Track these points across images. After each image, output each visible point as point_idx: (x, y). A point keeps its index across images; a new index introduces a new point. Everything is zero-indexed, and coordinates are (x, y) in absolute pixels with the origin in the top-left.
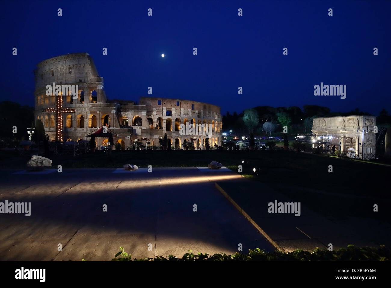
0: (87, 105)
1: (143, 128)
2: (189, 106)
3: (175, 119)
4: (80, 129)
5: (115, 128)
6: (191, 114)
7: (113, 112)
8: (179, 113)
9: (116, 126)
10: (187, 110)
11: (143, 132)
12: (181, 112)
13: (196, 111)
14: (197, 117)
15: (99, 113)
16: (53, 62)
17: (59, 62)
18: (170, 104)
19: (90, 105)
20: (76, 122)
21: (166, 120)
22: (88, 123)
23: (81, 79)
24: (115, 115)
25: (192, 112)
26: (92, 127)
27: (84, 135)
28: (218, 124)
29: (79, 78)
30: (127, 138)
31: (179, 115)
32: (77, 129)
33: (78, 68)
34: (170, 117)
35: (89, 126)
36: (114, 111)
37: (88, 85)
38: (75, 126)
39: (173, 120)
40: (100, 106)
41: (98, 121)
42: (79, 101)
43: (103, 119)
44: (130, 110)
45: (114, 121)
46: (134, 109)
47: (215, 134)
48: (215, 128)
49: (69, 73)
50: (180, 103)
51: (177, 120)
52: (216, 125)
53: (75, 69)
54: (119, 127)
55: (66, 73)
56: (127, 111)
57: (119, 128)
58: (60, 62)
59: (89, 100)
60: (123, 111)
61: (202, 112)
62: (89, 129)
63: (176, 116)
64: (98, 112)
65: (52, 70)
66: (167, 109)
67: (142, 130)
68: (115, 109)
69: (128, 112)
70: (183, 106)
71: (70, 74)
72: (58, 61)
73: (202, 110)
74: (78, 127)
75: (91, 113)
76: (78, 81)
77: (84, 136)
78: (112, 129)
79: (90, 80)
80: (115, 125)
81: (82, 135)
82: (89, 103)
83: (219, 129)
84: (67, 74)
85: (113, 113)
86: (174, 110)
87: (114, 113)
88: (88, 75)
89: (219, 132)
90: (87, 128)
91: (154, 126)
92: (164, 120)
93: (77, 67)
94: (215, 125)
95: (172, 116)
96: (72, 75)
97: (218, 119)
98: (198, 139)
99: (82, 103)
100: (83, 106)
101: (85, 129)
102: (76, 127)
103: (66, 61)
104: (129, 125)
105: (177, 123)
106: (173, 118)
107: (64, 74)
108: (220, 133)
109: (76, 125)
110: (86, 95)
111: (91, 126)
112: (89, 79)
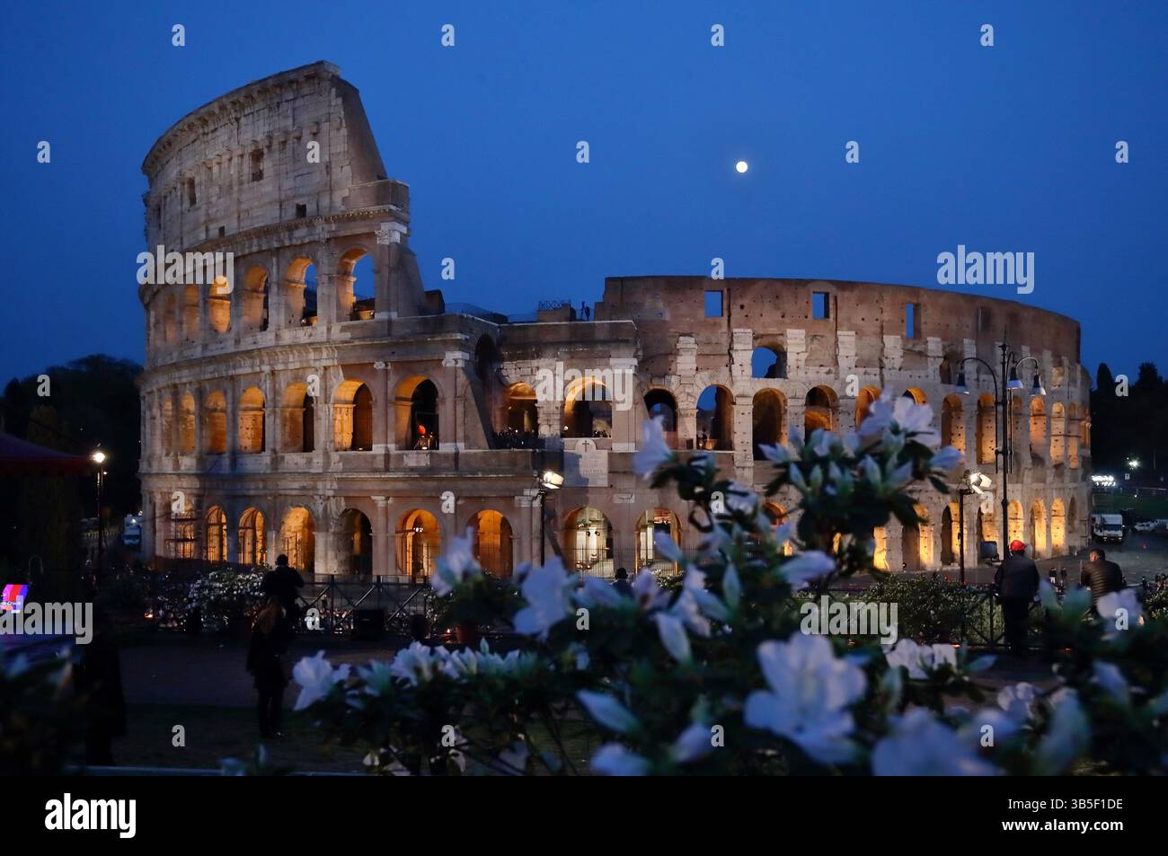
0: (329, 330)
1: (619, 447)
2: (886, 317)
3: (803, 392)
4: (294, 460)
5: (461, 446)
6: (898, 362)
7: (454, 359)
8: (828, 359)
9: (466, 439)
10: (874, 341)
11: (620, 467)
12: (842, 352)
13: (934, 345)
14: (938, 379)
15: (386, 371)
16: (193, 136)
17: (216, 130)
18: (778, 308)
19: (344, 329)
20: (278, 421)
21: (750, 401)
22: (331, 426)
23: (300, 201)
24: (462, 378)
25: (908, 352)
26: (354, 447)
27: (315, 488)
28: (1070, 420)
29: (294, 197)
30: (525, 504)
31: (828, 373)
32: (283, 458)
33: (289, 146)
34: (774, 384)
35: (338, 439)
36: (458, 355)
37: (334, 227)
38: (275, 442)
39: (794, 398)
40: (389, 335)
41: (377, 413)
42: (298, 317)
43: (406, 399)
44: (550, 352)
45: (460, 409)
46: (569, 343)
47: (1049, 479)
48: (1049, 444)
49: (253, 180)
50: (831, 301)
51: (817, 397)
52: (1059, 426)
53: (276, 155)
54: (484, 442)
55: (241, 183)
56: (533, 358)
57: (481, 449)
58: (218, 133)
59: (339, 306)
60: (512, 358)
61: (969, 348)
62: (335, 457)
63: (812, 375)
64: (379, 365)
65: (188, 175)
66: (755, 338)
67: (611, 456)
68: (461, 346)
69: (535, 363)
70: (849, 319)
71: (255, 183)
72: (212, 128)
73: (966, 341)
74: (286, 447)
75: (350, 371)
76: (291, 212)
77: (311, 493)
78: (446, 456)
79: (345, 200)
80: (460, 434)
81: (303, 488)
82: (339, 319)
83: (1073, 451)
84: (246, 186)
85: (451, 364)
86: (795, 342)
87: (460, 364)
88: (334, 177)
89: (1074, 465)
90: (326, 454)
91: (681, 434)
92: (739, 401)
93: (284, 143)
94: (1048, 428)
95: (785, 377)
96: (267, 187)
97: (1065, 388)
98: (948, 509)
99: (309, 324)
100: (312, 340)
101: (317, 457)
102: (278, 448)
103: (243, 120)
104: (544, 431)
105: (818, 414)
106: (793, 388)
107: (235, 188)
108: (1080, 473)
109: (279, 437)
110: (325, 279)
111: (347, 439)
112: (338, 197)
